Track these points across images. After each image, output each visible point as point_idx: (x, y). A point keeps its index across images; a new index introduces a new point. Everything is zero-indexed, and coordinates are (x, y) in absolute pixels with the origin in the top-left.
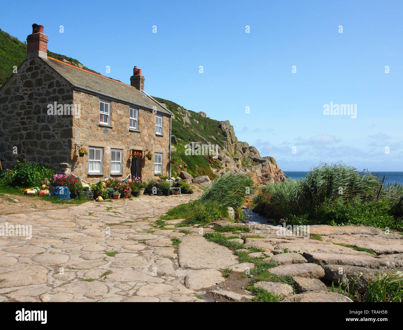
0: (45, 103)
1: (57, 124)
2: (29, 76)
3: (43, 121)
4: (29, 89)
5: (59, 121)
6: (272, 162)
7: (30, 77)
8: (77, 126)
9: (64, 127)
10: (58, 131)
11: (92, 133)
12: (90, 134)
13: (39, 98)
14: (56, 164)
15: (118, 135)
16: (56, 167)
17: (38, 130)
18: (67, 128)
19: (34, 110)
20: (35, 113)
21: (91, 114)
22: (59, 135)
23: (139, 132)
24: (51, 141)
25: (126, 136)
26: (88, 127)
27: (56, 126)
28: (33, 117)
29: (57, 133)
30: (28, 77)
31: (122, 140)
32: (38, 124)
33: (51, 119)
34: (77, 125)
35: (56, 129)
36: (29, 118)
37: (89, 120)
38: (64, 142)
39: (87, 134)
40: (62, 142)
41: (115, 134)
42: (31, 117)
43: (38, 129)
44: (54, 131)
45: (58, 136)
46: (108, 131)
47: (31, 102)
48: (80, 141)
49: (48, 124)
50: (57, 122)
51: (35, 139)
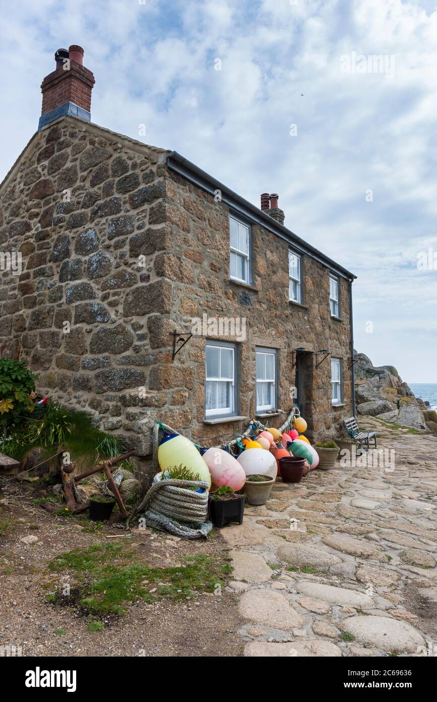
0: (82, 227)
1: (114, 278)
2: (43, 170)
3: (75, 277)
4: (42, 202)
5: (120, 269)
6: (392, 373)
7: (46, 171)
8: (175, 278)
9: (135, 283)
10: (116, 298)
11: (214, 301)
12: (210, 304)
13: (67, 216)
14: (112, 394)
15: (268, 313)
16: (111, 404)
17: (61, 302)
18: (144, 284)
19: (54, 250)
20: (55, 259)
21: (209, 248)
22: (120, 308)
23: (306, 309)
24: (98, 327)
25: (284, 316)
26: (205, 283)
27: (113, 282)
28: (51, 268)
29: (113, 304)
30: (42, 173)
31: (276, 327)
32: (61, 284)
33: (97, 267)
34: (176, 275)
35: (112, 291)
36: (41, 273)
37: (206, 264)
38: (137, 327)
39: (202, 303)
40: (129, 328)
41: (263, 310)
42: (44, 269)
43: (61, 298)
44: (104, 298)
45: (117, 312)
46: (249, 300)
47: (47, 231)
48: (183, 323)
49: (89, 282)
50: (113, 272)
51: (53, 326)
